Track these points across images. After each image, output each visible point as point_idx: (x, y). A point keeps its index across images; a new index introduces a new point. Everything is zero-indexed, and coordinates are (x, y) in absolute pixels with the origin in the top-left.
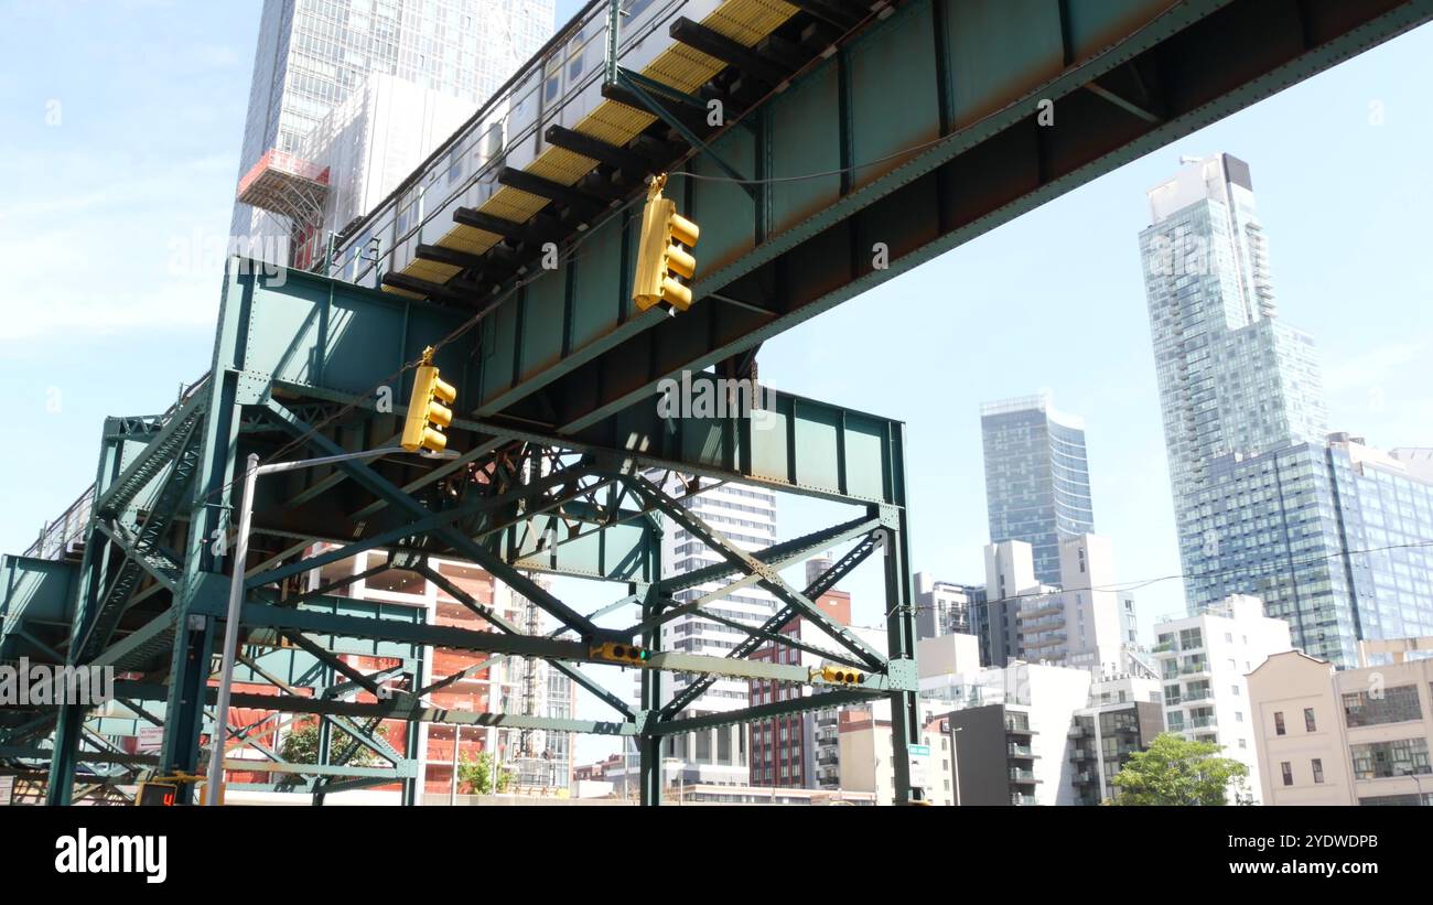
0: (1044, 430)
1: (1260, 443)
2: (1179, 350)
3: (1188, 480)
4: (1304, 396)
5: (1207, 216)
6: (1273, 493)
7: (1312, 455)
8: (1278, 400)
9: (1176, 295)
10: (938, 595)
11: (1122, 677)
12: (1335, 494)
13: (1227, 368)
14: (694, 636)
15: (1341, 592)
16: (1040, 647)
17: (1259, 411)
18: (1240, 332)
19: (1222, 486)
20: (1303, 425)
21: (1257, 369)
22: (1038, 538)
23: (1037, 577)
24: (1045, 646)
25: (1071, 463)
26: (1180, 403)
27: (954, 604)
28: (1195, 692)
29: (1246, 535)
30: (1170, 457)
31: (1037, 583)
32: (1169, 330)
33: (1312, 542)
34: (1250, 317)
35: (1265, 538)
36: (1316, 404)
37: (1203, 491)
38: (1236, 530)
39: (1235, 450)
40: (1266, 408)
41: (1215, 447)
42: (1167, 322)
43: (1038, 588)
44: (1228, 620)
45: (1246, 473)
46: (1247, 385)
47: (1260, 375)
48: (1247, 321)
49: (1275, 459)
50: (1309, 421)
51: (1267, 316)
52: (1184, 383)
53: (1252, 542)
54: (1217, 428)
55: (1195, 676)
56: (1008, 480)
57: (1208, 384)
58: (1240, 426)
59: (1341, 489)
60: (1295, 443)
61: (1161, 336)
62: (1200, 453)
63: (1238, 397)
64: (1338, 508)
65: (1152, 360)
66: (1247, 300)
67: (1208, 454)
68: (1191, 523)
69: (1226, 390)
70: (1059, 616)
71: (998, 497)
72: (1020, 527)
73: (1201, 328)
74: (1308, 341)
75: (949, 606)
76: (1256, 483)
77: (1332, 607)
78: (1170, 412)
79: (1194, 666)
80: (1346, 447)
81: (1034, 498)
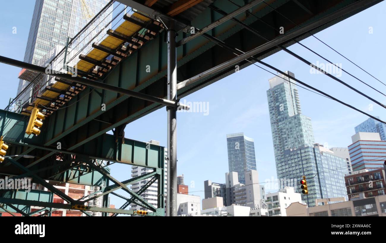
0: (243, 142)
1: (297, 146)
2: (277, 122)
3: (279, 156)
4: (308, 134)
5: (284, 87)
6: (300, 159)
7: (310, 149)
8: (302, 135)
9: (276, 107)
10: (213, 186)
11: (258, 209)
12: (316, 160)
13: (289, 126)
14: (146, 197)
15: (317, 186)
16: (240, 200)
17: (297, 137)
18: (292, 117)
19: (287, 157)
20: (308, 142)
21: (296, 127)
22: (241, 170)
23: (239, 181)
24: (241, 200)
25: (250, 151)
26: (277, 135)
27: (217, 189)
28: (276, 212)
29: (293, 170)
30: (274, 150)
31: (239, 183)
32: (274, 116)
33: (310, 172)
34: (295, 113)
35: (298, 171)
36: (311, 136)
37: (282, 159)
38: (291, 169)
39: (291, 148)
40: (299, 137)
41: (286, 147)
42: (274, 114)
43: (239, 184)
44: (285, 193)
45: (293, 154)
46: (294, 131)
47: (297, 128)
48: (294, 114)
49: (301, 150)
50: (310, 140)
51: (299, 113)
52: (278, 130)
53: (295, 172)
54: (286, 142)
55: (276, 208)
56: (234, 155)
57: (284, 130)
58: (292, 142)
59: (317, 158)
60: (306, 146)
61: (272, 118)
62: (282, 149)
63: (291, 134)
64: (316, 163)
65: (270, 124)
66: (294, 109)
67: (284, 149)
68: (279, 167)
69: (289, 132)
70: (244, 192)
71: (231, 159)
72: (237, 168)
73: (282, 116)
74: (310, 120)
75: (216, 189)
76: (296, 157)
77: (315, 189)
78: (274, 138)
79: (276, 206)
80: (319, 147)
81: (241, 160)
